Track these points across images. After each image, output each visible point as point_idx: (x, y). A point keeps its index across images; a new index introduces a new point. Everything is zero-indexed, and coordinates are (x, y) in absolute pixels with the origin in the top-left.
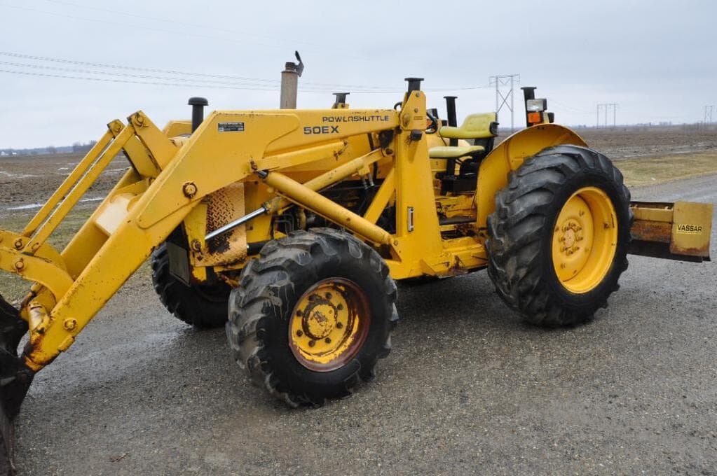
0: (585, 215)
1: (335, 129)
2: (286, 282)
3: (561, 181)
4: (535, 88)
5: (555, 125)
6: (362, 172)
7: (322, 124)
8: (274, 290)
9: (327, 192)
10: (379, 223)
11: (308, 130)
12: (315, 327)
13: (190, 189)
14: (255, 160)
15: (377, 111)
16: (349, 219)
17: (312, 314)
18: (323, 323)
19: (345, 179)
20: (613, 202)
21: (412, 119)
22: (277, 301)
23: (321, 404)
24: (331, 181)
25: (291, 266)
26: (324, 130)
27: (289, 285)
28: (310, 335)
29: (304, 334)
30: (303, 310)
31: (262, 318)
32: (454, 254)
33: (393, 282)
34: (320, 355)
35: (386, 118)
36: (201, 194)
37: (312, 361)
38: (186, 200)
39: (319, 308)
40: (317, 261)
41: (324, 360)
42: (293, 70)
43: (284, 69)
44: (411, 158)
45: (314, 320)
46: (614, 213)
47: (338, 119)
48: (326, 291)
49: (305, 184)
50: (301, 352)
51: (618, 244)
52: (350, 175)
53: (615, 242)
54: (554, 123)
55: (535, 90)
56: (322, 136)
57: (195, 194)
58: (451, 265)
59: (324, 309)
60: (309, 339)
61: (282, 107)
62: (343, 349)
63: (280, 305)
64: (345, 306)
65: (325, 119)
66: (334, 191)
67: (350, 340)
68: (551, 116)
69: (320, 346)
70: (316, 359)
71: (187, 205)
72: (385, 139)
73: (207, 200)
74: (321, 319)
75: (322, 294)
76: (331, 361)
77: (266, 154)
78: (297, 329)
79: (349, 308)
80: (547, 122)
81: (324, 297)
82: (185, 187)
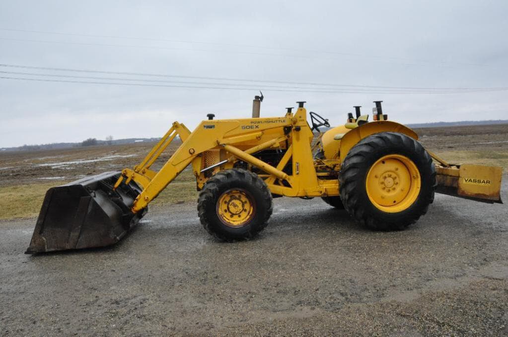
0: (399, 170)
1: (257, 127)
2: (215, 187)
3: (371, 151)
4: (382, 101)
5: (387, 122)
6: (275, 146)
7: (250, 125)
8: (210, 190)
9: (256, 155)
10: (284, 171)
11: (244, 128)
12: (232, 209)
13: (192, 151)
14: (219, 140)
15: (279, 118)
16: (263, 167)
17: (231, 203)
18: (236, 208)
19: (267, 149)
20: (415, 163)
21: (298, 121)
22: (211, 195)
23: (231, 242)
24: (259, 149)
25: (218, 181)
26: (251, 127)
27: (216, 189)
28: (230, 212)
29: (228, 211)
30: (227, 201)
31: (205, 201)
32: (325, 187)
33: (270, 193)
34: (234, 221)
35: (284, 121)
36: (197, 153)
37: (229, 222)
38: (190, 155)
39: (234, 201)
40: (229, 180)
41: (235, 224)
42: (258, 100)
43: (254, 99)
44: (298, 139)
45: (232, 206)
46: (417, 169)
47: (259, 122)
48: (238, 194)
49: (246, 151)
50: (224, 218)
51: (421, 188)
52: (269, 147)
53: (419, 186)
54: (387, 120)
55: (381, 103)
56: (250, 130)
57: (194, 152)
58: (323, 193)
59: (237, 202)
60: (230, 214)
61: (253, 117)
62: (245, 220)
63: (212, 196)
64: (248, 202)
65: (252, 122)
66: (260, 154)
67: (248, 217)
68: (385, 117)
69: (236, 218)
70: (232, 222)
71: (190, 157)
72: (287, 130)
73: (199, 155)
74: (235, 206)
75: (237, 195)
76: (238, 224)
77: (224, 138)
78: (225, 209)
79: (250, 203)
80: (382, 119)
81: (237, 197)
82: (190, 150)
